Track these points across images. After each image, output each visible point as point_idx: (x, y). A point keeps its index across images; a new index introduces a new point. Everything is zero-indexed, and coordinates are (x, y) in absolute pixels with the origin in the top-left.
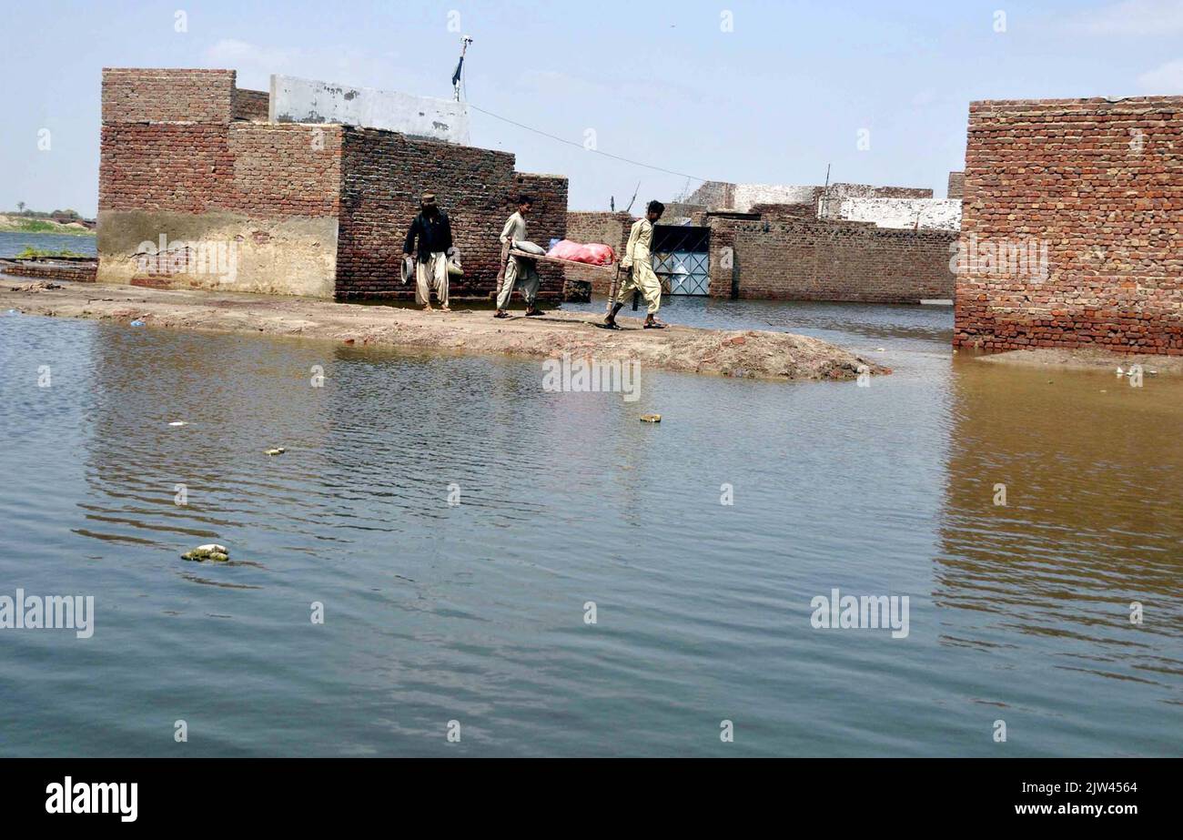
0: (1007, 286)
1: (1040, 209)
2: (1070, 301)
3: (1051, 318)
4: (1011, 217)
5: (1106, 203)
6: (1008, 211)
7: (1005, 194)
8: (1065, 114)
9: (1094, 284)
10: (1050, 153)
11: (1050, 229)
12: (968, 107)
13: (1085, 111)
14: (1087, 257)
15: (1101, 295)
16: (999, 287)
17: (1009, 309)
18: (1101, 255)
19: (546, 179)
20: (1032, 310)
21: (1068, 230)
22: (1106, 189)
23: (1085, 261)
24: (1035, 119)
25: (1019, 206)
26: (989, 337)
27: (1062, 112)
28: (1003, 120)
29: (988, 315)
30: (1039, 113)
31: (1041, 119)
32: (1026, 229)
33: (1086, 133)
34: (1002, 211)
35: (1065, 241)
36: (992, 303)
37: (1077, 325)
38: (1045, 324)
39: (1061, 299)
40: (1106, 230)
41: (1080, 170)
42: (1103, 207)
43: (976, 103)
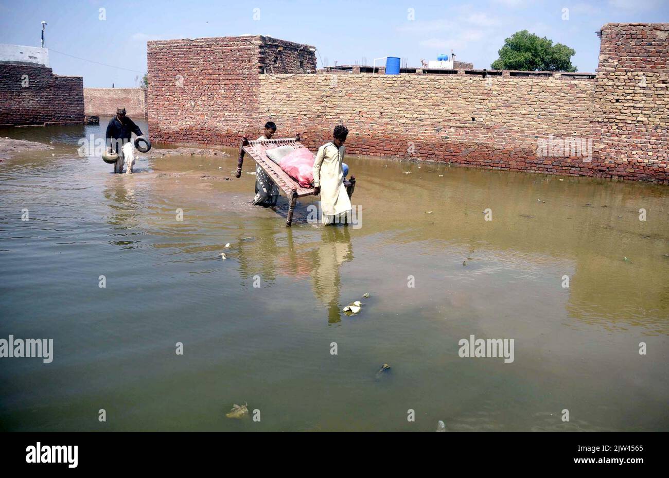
0: (164, 118)
1: (172, 85)
2: (184, 123)
3: (179, 130)
4: (163, 89)
5: (193, 82)
6: (162, 86)
7: (161, 79)
8: (178, 46)
9: (192, 116)
10: (174, 62)
11: (176, 94)
12: (146, 43)
13: (183, 44)
14: (189, 105)
15: (194, 120)
16: (161, 118)
17: (165, 127)
18: (193, 104)
19: (70, 77)
20: (173, 127)
21: (181, 94)
22: (192, 77)
23: (188, 107)
24: (168, 48)
25: (166, 84)
26: (160, 139)
27: (176, 45)
28: (158, 49)
29: (159, 130)
30: (169, 45)
31: (170, 48)
32: (168, 94)
33: (185, 53)
34: (160, 86)
35: (181, 99)
36: (159, 125)
37: (188, 133)
38: (177, 133)
39: (181, 122)
40: (194, 94)
41: (184, 69)
42: (192, 84)
43: (149, 42)
